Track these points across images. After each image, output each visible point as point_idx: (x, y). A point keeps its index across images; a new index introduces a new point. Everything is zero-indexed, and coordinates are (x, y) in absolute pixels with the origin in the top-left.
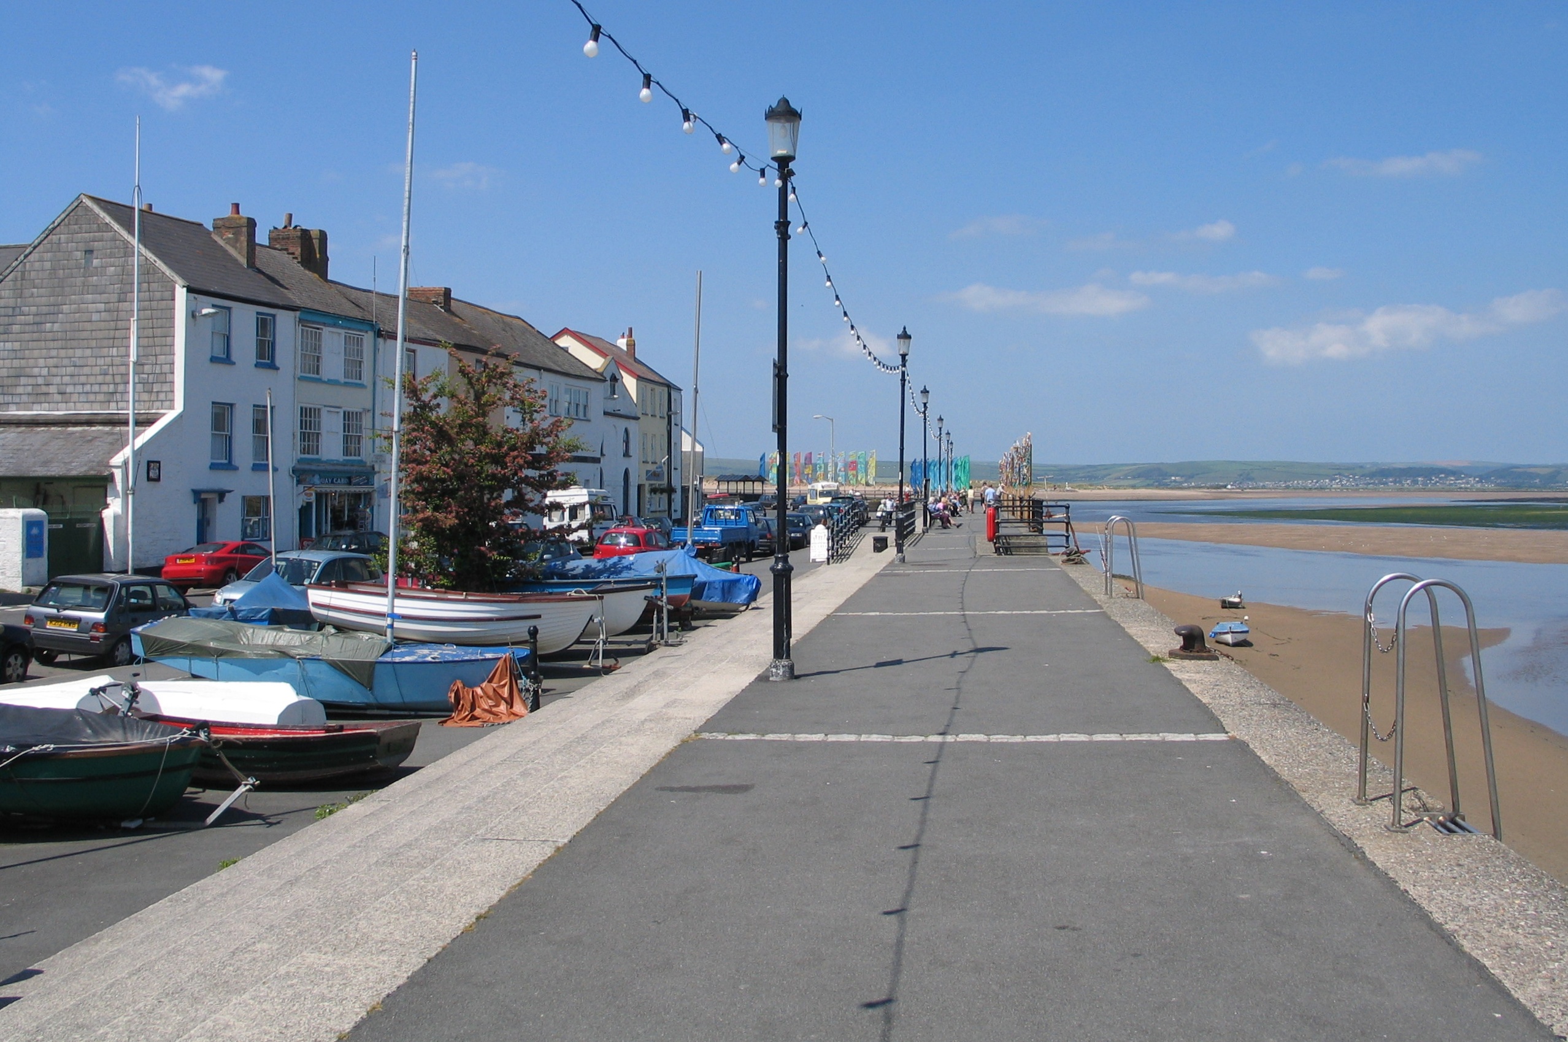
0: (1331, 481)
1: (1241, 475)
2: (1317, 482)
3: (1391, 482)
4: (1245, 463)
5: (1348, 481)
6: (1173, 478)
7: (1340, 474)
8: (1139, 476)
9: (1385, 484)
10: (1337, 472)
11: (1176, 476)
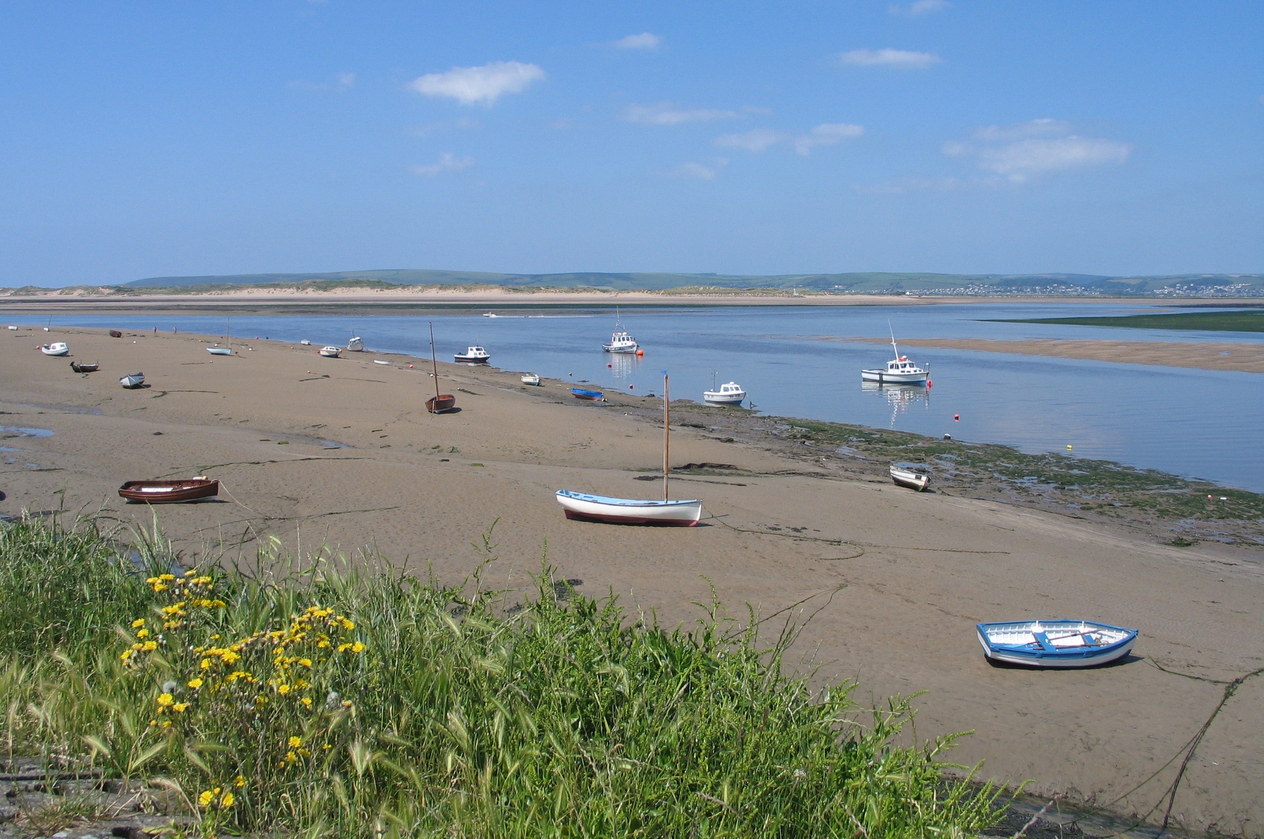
0: (965, 289)
1: (892, 284)
2: (954, 290)
3: (1015, 290)
4: (895, 275)
5: (979, 289)
6: (836, 286)
7: (972, 284)
8: (809, 285)
9: (1010, 291)
10: (971, 281)
11: (838, 285)
